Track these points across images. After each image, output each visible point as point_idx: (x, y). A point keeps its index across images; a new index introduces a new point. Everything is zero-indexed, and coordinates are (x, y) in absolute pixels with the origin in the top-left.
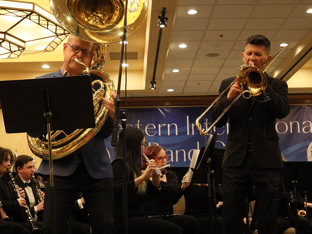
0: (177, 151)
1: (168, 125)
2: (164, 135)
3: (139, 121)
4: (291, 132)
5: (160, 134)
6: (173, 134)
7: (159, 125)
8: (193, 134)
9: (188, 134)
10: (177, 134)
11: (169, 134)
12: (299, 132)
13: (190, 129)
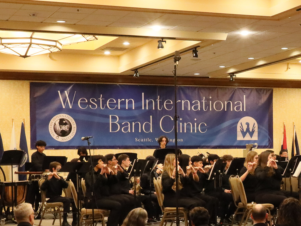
0: (133, 123)
1: (127, 100)
2: (123, 109)
3: (101, 95)
4: (226, 110)
5: (119, 108)
6: (130, 109)
7: (119, 100)
9: (143, 108)
10: (133, 108)
11: (127, 108)
12: (232, 110)
13: (145, 103)
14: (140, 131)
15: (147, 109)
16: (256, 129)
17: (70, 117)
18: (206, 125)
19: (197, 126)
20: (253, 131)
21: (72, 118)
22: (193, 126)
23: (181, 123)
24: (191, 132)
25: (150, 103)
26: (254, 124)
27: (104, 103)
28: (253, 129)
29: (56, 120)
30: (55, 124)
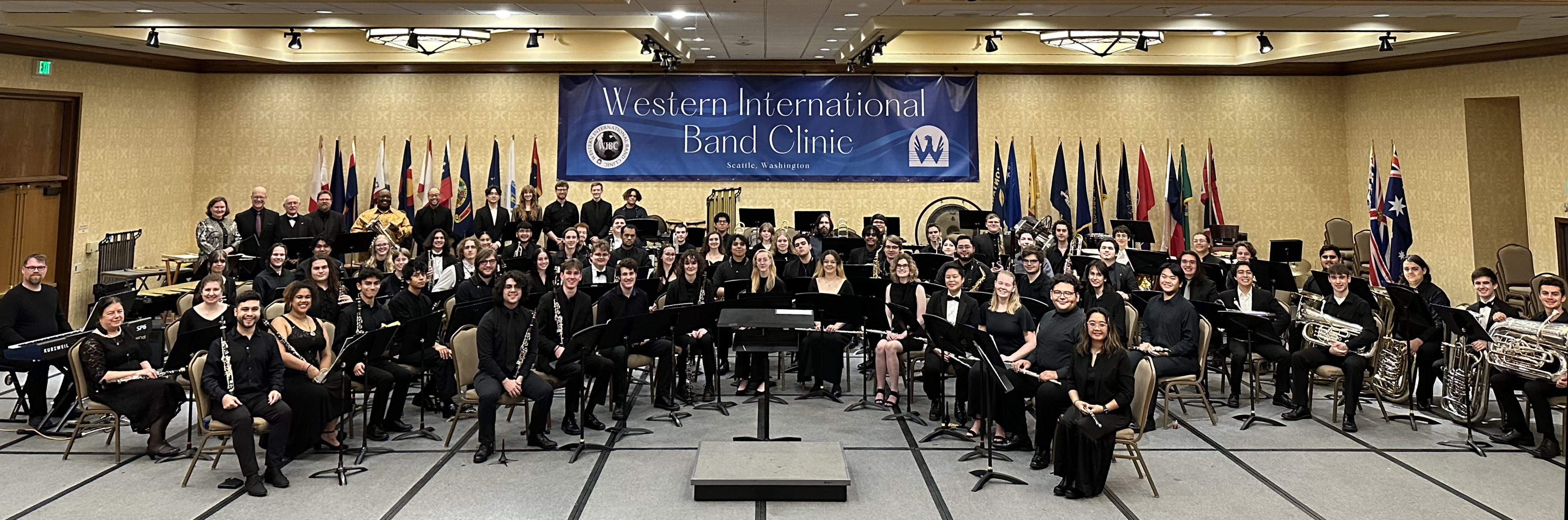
0: (724, 138)
1: (714, 100)
2: (707, 114)
3: (672, 93)
4: (887, 115)
5: (701, 114)
6: (720, 114)
7: (701, 101)
9: (741, 113)
10: (725, 114)
11: (714, 114)
12: (899, 115)
13: (744, 107)
14: (735, 151)
15: (748, 114)
16: (946, 147)
17: (620, 128)
18: (851, 141)
19: (836, 143)
20: (940, 151)
21: (624, 131)
22: (829, 142)
23: (806, 138)
24: (825, 152)
25: (754, 105)
26: (941, 139)
27: (677, 105)
28: (939, 148)
29: (598, 134)
30: (596, 140)
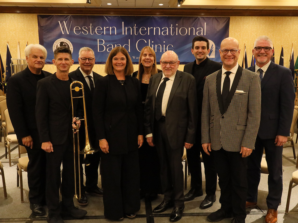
0: (116, 45)
1: (110, 27)
2: (108, 34)
3: (91, 24)
4: (189, 35)
5: (105, 34)
6: (113, 34)
7: (105, 27)
8: (126, 34)
9: (123, 34)
10: (116, 34)
11: (111, 34)
12: (194, 35)
13: (124, 30)
16: (214, 49)
17: (68, 40)
18: (173, 46)
19: (166, 47)
22: (163, 47)
23: (153, 45)
24: (161, 51)
25: (129, 30)
26: (212, 45)
27: (93, 30)
29: (58, 43)
30: (57, 45)
